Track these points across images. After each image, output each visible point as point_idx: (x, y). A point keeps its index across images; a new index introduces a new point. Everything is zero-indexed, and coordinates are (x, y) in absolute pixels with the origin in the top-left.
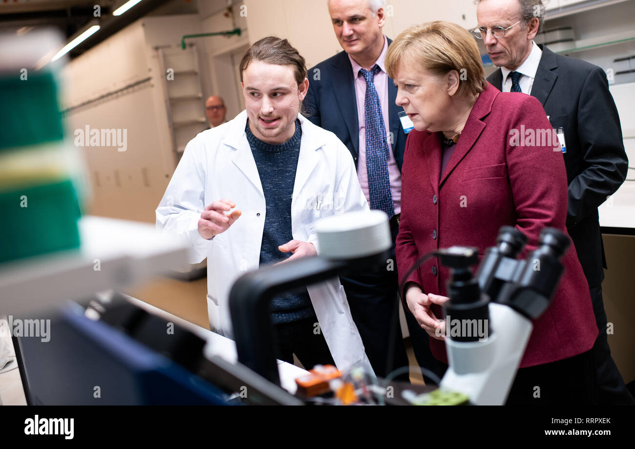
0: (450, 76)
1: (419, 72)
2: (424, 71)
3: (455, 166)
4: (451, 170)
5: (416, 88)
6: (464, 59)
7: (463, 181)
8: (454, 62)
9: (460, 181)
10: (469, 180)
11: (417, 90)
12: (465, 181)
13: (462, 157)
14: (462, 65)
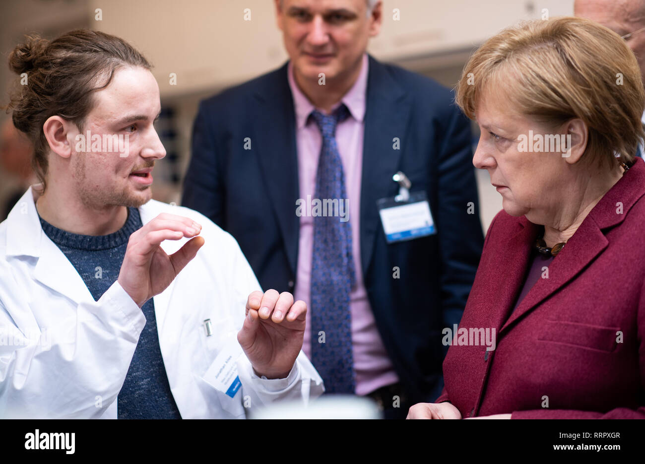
0: (570, 127)
1: (512, 117)
2: (520, 117)
3: (535, 303)
4: (527, 308)
5: (506, 143)
6: (595, 102)
7: (539, 339)
8: (574, 108)
9: (535, 338)
10: (551, 340)
11: (508, 147)
12: (544, 339)
13: (552, 290)
14: (589, 114)
